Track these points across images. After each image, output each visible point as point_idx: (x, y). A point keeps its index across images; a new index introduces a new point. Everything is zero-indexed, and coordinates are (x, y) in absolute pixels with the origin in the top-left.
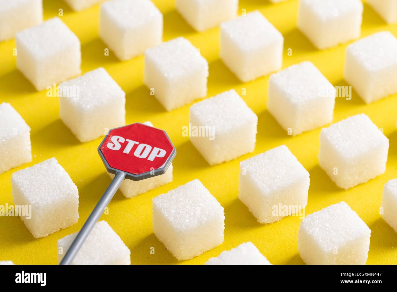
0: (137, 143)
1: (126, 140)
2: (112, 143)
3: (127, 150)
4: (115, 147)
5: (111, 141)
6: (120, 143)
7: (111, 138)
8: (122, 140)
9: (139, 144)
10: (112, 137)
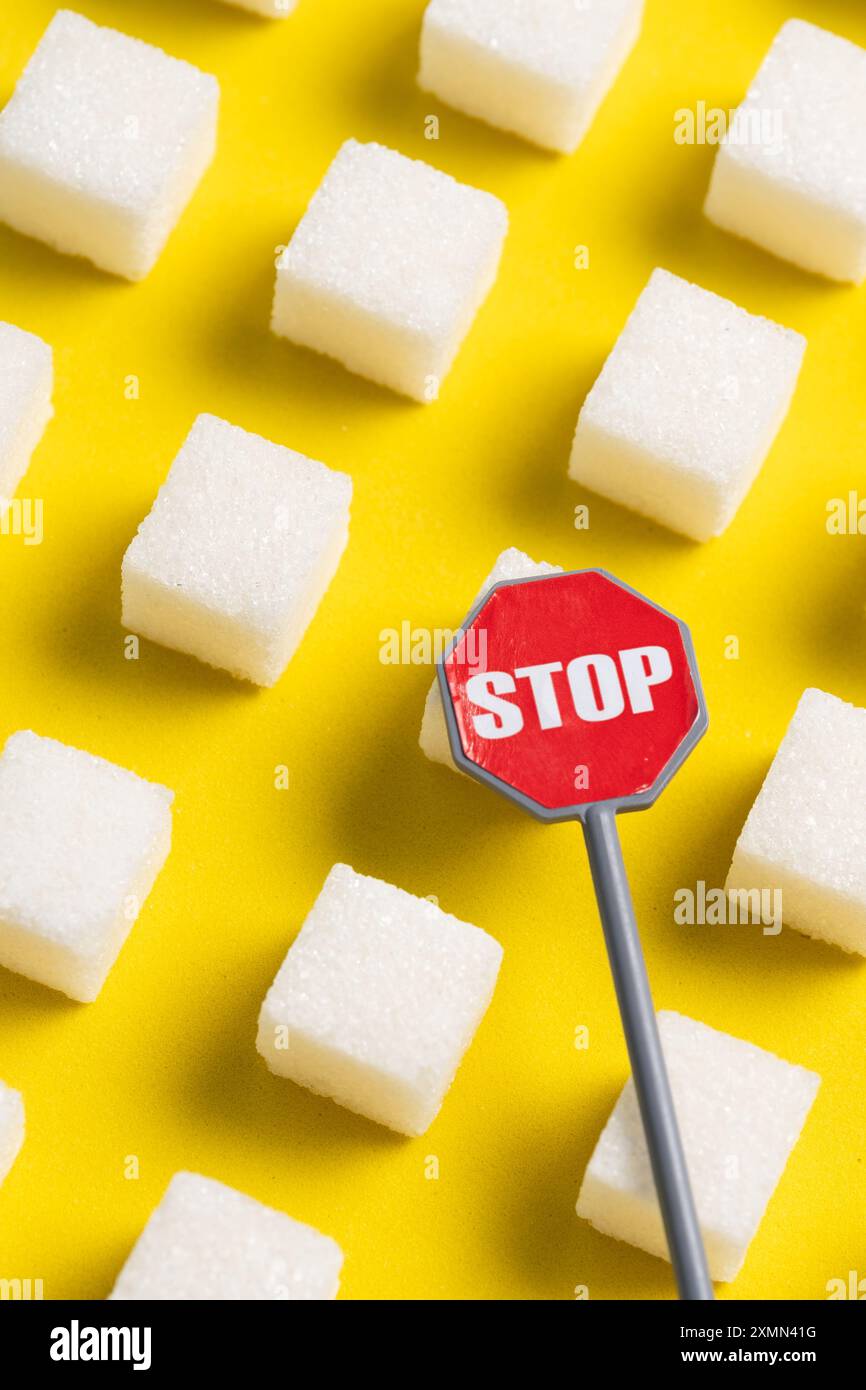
0: (557, 666)
1: (513, 675)
2: (483, 711)
3: (550, 716)
4: (504, 722)
5: (474, 706)
6: (506, 697)
7: (466, 696)
8: (504, 682)
9: (565, 666)
10: (465, 689)
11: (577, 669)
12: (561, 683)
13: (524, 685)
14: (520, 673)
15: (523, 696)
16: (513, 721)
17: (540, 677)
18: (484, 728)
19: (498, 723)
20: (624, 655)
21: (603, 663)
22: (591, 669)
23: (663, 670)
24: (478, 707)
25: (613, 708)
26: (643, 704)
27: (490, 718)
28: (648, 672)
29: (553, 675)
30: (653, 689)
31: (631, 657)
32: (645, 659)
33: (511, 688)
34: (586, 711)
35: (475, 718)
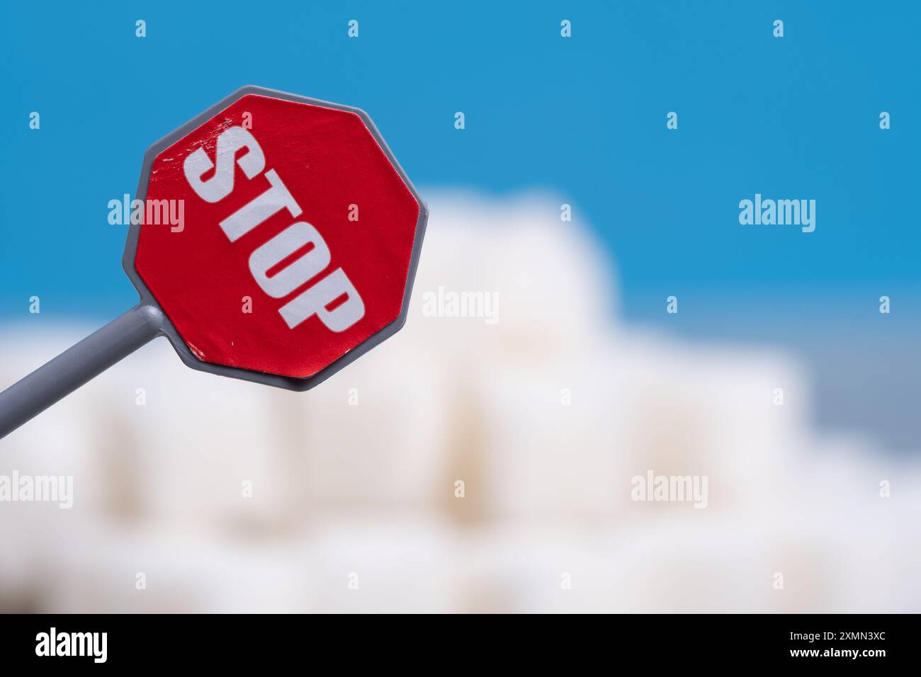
0: (296, 210)
1: (267, 169)
4: (210, 181)
5: (214, 143)
6: (239, 172)
7: (222, 131)
8: (254, 163)
9: (300, 219)
10: (229, 126)
11: (303, 233)
12: (280, 221)
13: (260, 185)
14: (272, 176)
15: (247, 189)
16: (215, 191)
17: (278, 197)
18: (195, 163)
19: (207, 176)
20: (339, 274)
21: (321, 255)
22: (310, 247)
23: (340, 321)
24: (215, 149)
25: (275, 288)
26: (293, 315)
27: (208, 165)
28: (331, 307)
29: (285, 212)
30: (314, 319)
31: (340, 282)
32: (344, 298)
33: (250, 174)
34: (259, 262)
35: (201, 149)
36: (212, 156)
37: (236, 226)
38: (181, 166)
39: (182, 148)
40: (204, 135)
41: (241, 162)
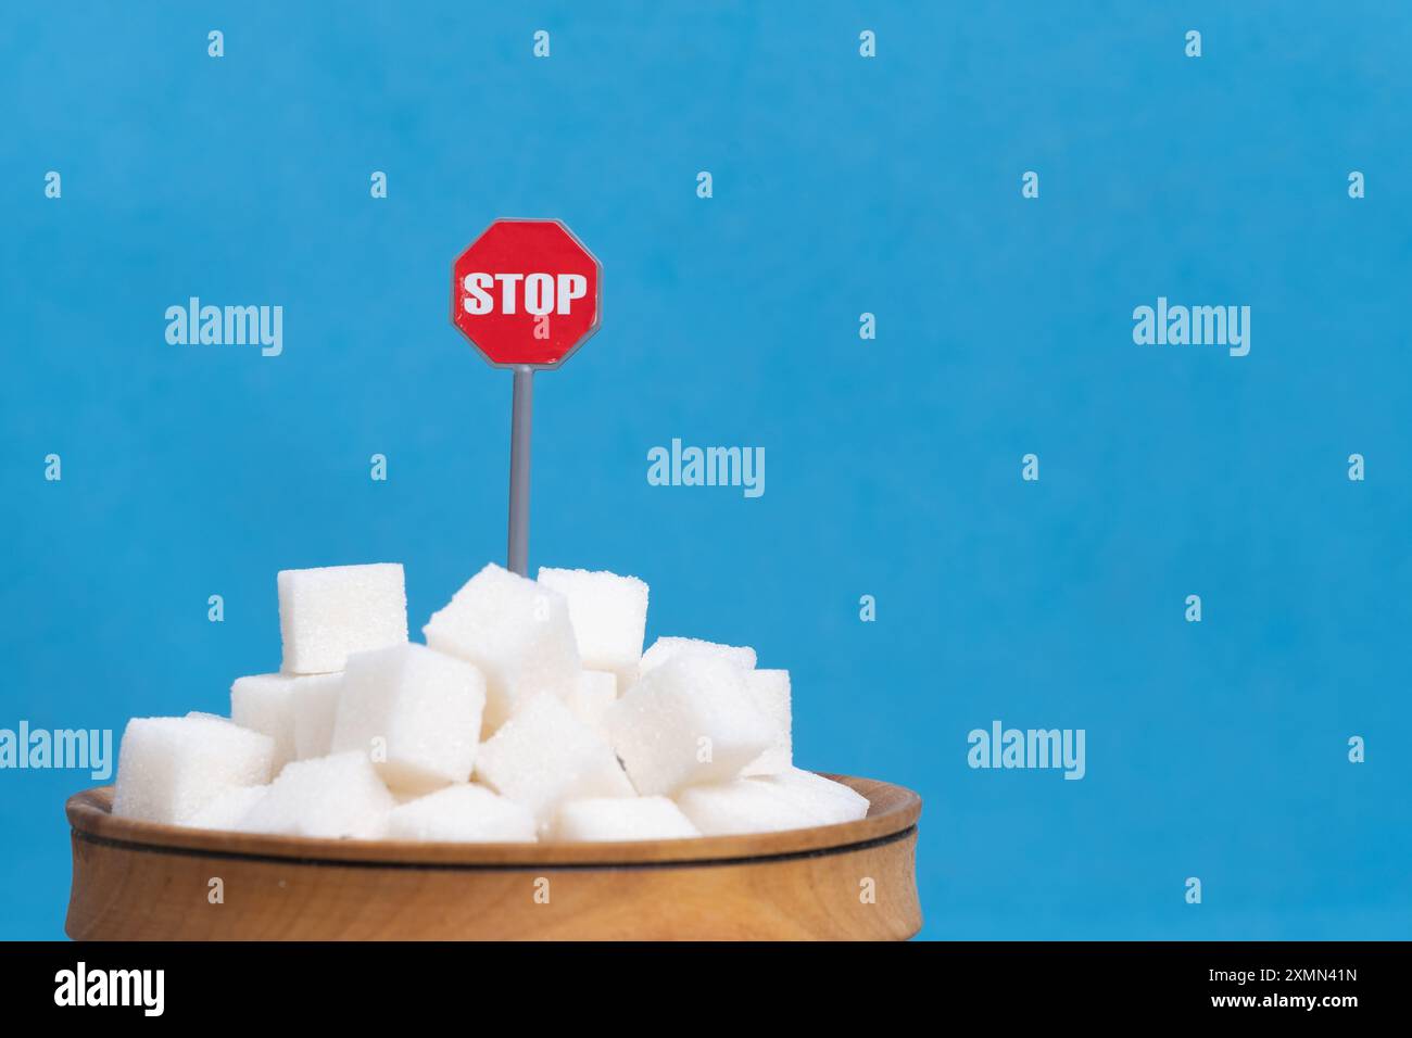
12: (520, 286)
13: (498, 284)
14: (498, 277)
15: (496, 292)
16: (487, 306)
17: (509, 281)
18: (470, 306)
19: (479, 305)
20: (560, 276)
21: (547, 279)
22: (540, 282)
23: (581, 291)
24: (469, 293)
25: (547, 309)
26: (564, 309)
27: (474, 301)
28: (572, 290)
29: (517, 282)
30: (573, 302)
31: (564, 279)
32: (572, 282)
33: (491, 285)
34: (531, 306)
35: (466, 300)
36: (472, 296)
37: (509, 307)
38: (467, 313)
39: (459, 307)
40: (460, 294)
41: (483, 286)
